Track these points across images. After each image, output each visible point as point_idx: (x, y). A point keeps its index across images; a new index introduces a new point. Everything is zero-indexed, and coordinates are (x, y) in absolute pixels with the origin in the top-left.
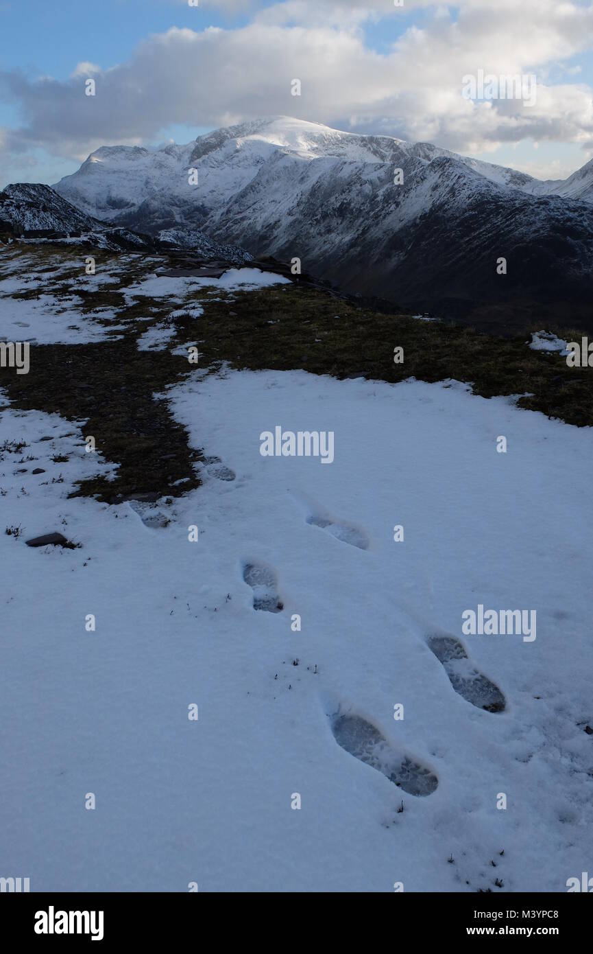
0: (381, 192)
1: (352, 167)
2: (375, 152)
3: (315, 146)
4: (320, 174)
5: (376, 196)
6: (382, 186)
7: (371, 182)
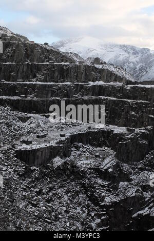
0: (138, 67)
1: (124, 56)
2: (126, 51)
3: (101, 48)
4: (109, 59)
5: (136, 68)
6: (138, 64)
7: (133, 63)
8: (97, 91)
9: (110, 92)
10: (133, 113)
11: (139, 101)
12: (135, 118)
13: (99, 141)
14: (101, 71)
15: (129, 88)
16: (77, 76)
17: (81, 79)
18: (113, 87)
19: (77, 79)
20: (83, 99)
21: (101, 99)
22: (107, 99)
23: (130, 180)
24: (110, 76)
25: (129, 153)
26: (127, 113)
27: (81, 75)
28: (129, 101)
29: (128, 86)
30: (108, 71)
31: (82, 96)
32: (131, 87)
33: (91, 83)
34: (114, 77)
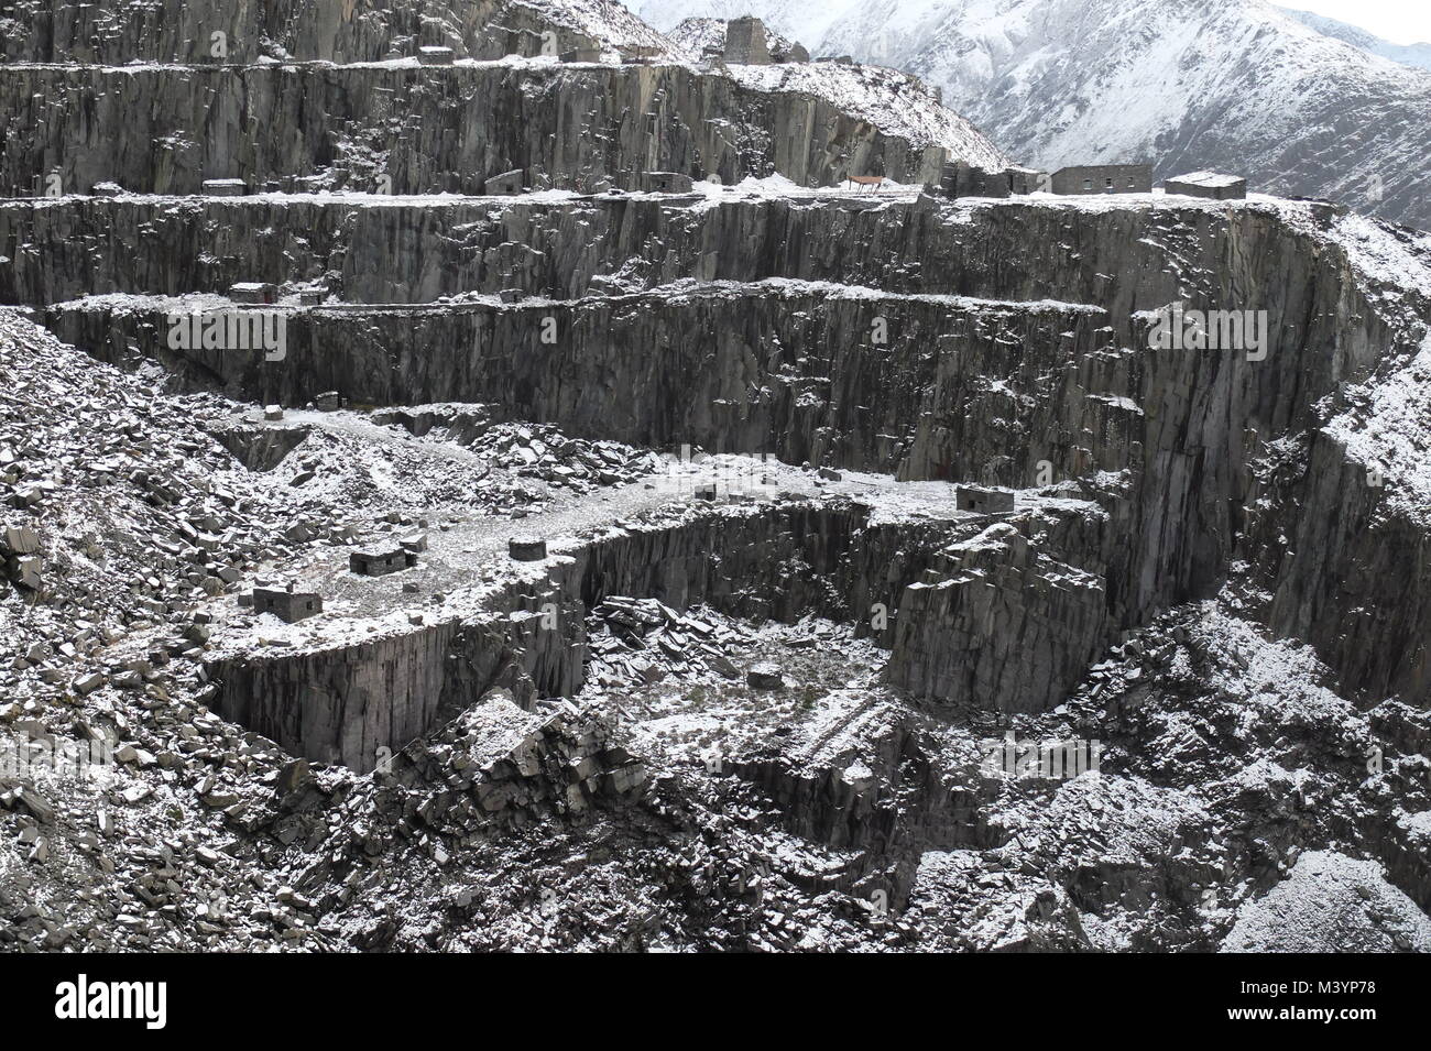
8: (752, 241)
9: (841, 250)
10: (998, 386)
11: (1034, 306)
12: (1010, 416)
13: (775, 579)
14: (775, 108)
15: (964, 218)
16: (613, 148)
17: (642, 161)
18: (858, 213)
19: (611, 167)
20: (658, 303)
21: (776, 297)
22: (819, 295)
23: (986, 838)
24: (839, 140)
25: (978, 652)
26: (960, 385)
27: (644, 139)
28: (968, 303)
29: (961, 202)
30: (823, 109)
31: (653, 284)
32: (979, 213)
33: (712, 193)
34: (860, 150)
